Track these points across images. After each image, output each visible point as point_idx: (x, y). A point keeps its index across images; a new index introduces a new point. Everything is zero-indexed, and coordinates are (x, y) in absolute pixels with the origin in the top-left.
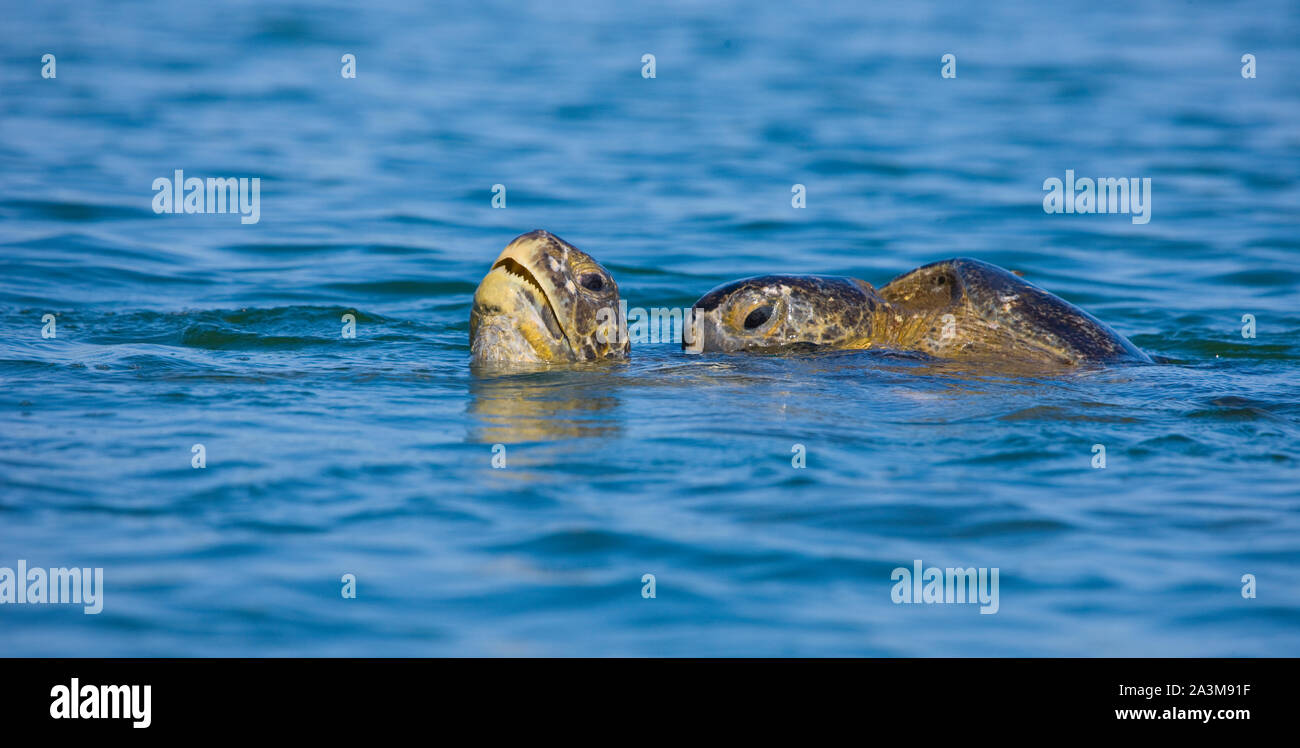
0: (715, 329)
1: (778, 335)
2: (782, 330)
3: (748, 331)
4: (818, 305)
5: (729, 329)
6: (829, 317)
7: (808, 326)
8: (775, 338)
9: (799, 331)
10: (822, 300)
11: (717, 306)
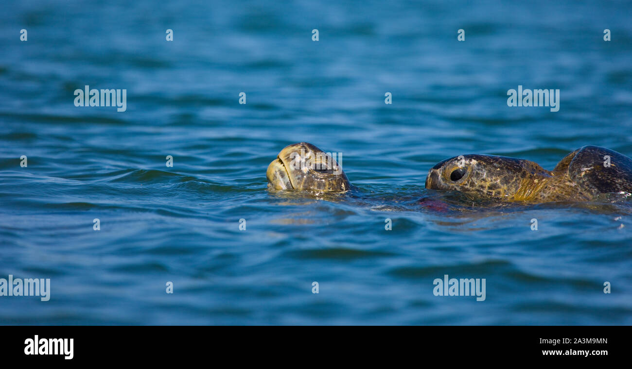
0: (438, 179)
1: (466, 185)
2: (468, 182)
3: (453, 182)
4: (490, 171)
5: (444, 179)
6: (494, 178)
7: (481, 182)
8: (464, 186)
9: (476, 184)
10: (493, 169)
11: (441, 167)
